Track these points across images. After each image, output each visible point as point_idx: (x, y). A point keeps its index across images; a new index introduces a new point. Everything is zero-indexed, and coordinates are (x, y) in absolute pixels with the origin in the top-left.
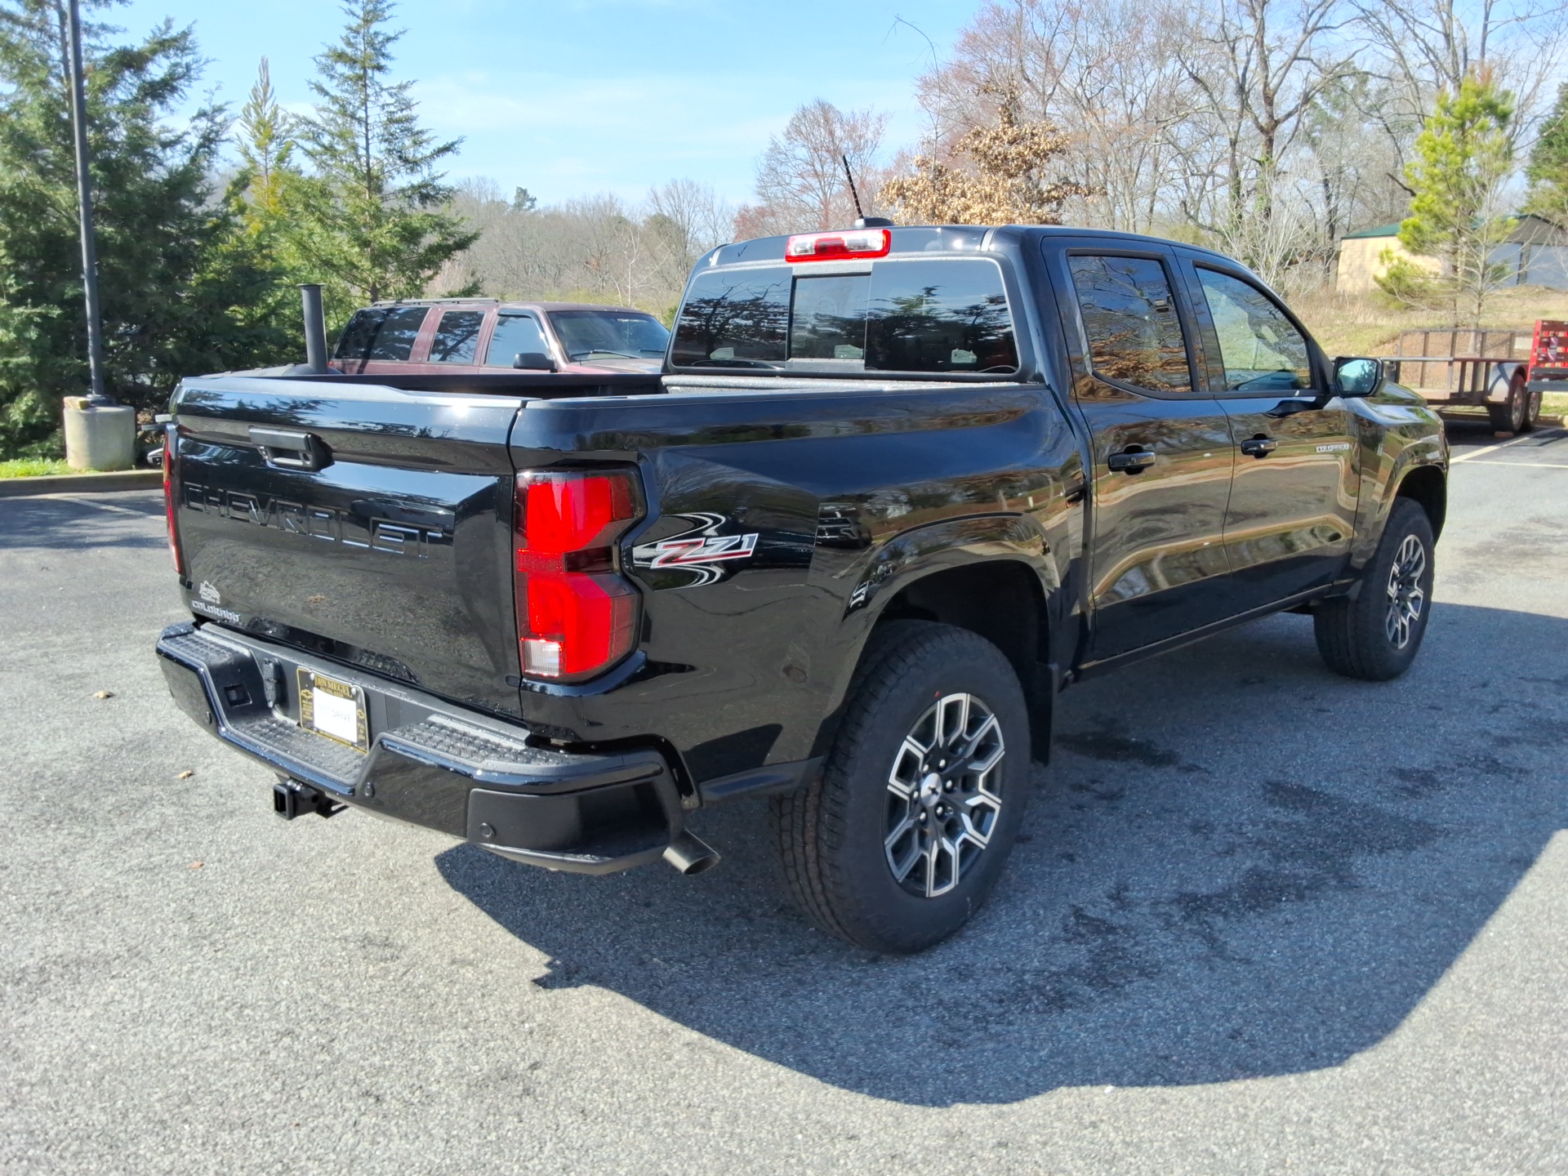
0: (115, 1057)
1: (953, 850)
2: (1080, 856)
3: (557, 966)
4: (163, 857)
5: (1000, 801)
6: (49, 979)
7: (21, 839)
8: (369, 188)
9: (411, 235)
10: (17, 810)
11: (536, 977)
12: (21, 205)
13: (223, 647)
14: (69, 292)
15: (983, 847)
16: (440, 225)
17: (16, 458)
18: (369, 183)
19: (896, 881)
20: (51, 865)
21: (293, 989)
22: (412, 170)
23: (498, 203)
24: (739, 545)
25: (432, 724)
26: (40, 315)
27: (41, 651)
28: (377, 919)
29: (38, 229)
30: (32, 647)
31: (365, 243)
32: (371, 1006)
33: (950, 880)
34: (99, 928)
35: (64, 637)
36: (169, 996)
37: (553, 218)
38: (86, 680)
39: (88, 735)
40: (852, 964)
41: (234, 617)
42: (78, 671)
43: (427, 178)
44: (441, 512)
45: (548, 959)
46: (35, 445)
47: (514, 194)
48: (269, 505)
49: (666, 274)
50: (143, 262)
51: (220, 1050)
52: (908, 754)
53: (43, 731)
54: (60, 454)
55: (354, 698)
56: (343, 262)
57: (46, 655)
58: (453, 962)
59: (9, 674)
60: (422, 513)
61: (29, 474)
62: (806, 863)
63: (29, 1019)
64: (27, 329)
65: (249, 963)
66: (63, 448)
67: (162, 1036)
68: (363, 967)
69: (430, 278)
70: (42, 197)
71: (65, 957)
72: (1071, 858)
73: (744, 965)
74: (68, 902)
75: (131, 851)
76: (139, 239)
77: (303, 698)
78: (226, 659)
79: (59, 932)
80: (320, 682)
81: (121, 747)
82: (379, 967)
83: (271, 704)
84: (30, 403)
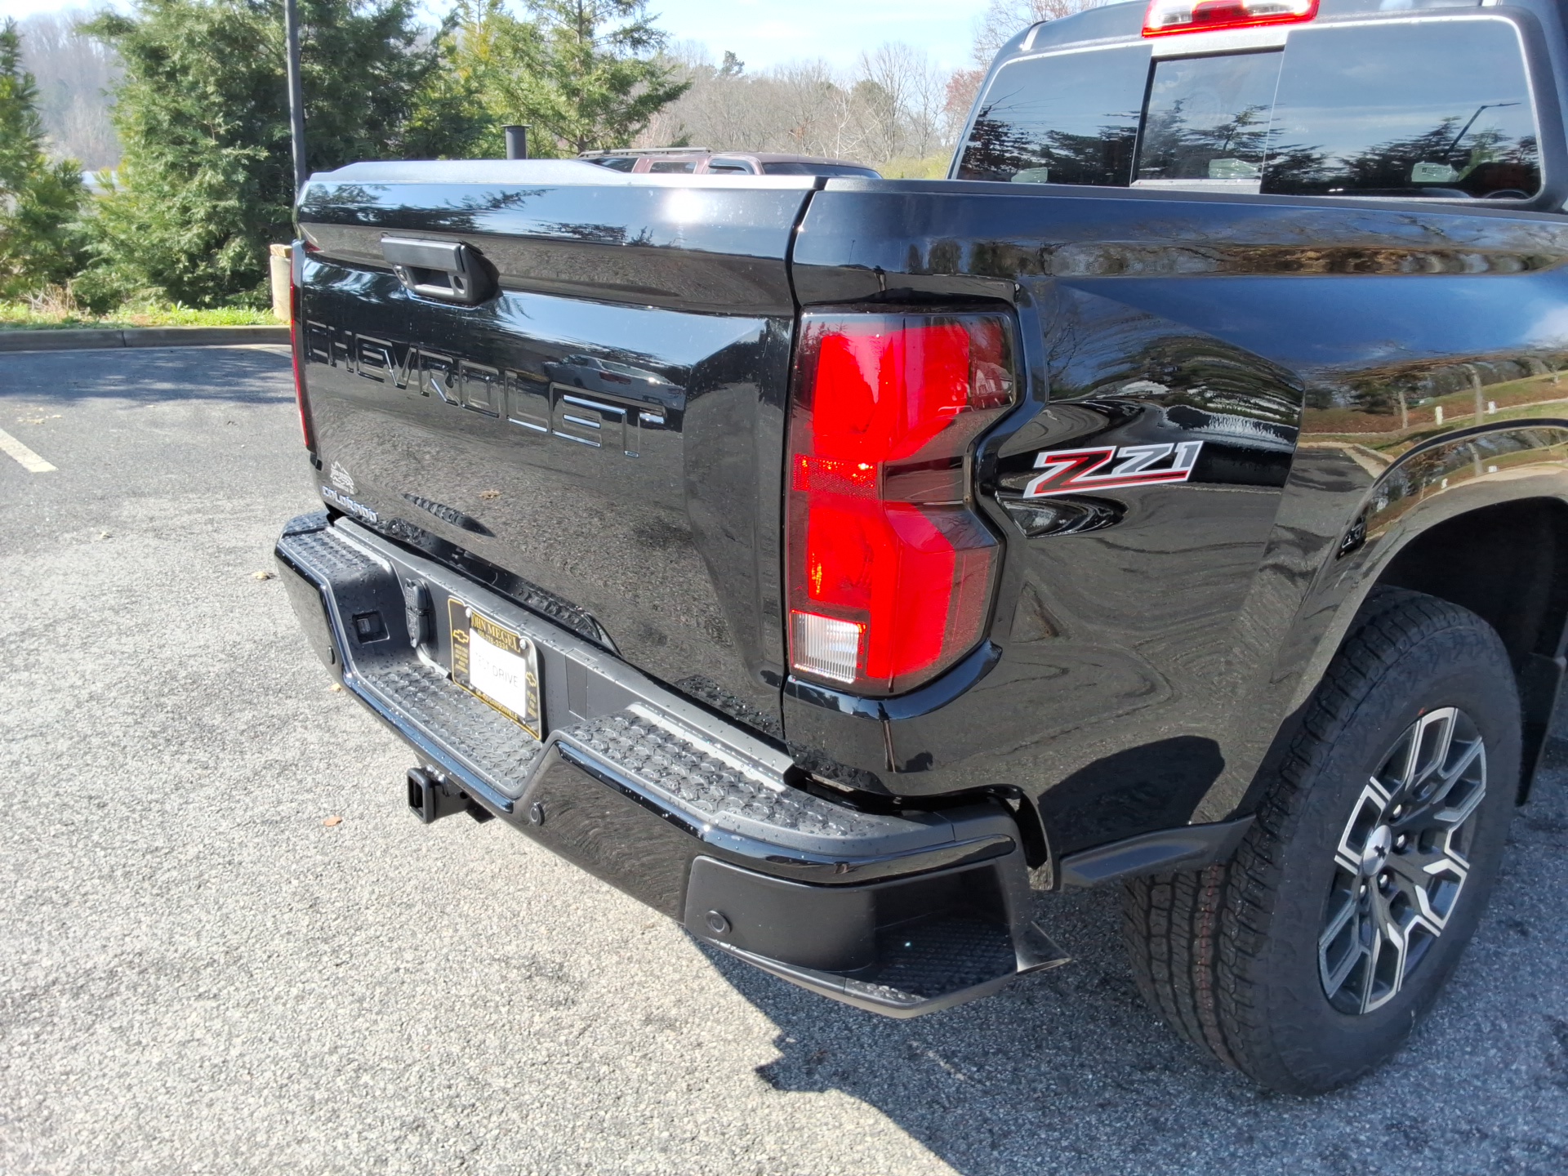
0: (177, 1144)
1: (1398, 940)
2: (1534, 926)
3: (789, 1046)
4: (294, 805)
5: (1467, 866)
6: (118, 993)
7: (132, 764)
8: (580, 32)
9: (620, 83)
10: (136, 723)
11: (763, 1062)
12: (231, 40)
13: (358, 555)
14: (278, 134)
15: (1437, 933)
16: (650, 72)
17: (223, 306)
18: (581, 25)
19: (1326, 995)
20: (158, 807)
21: (430, 1044)
22: (625, 11)
23: (706, 68)
24: (1167, 462)
25: (635, 720)
26: (248, 157)
27: (206, 517)
28: (550, 931)
29: (248, 66)
30: (199, 511)
31: (573, 92)
32: (534, 1090)
33: (1391, 985)
34: (196, 911)
35: (235, 502)
36: (266, 1038)
37: (761, 83)
38: (248, 556)
39: (237, 626)
40: (1231, 1097)
41: (371, 516)
42: (241, 544)
43: (640, 20)
44: (652, 380)
45: (776, 1032)
46: (243, 294)
47: (723, 58)
48: (408, 357)
49: (871, 144)
50: (350, 105)
51: (320, 1149)
52: (1369, 805)
53: (188, 617)
54: (266, 304)
55: (523, 653)
56: (550, 112)
57: (211, 521)
58: (648, 1021)
59: (166, 543)
60: (628, 380)
61: (234, 323)
62: (1191, 963)
63: (78, 1061)
64: (235, 172)
65: (378, 990)
66: (270, 298)
67: (246, 1112)
68: (526, 1015)
69: (637, 132)
70: (252, 30)
71: (145, 957)
72: (1521, 928)
73: (1065, 1080)
74: (166, 866)
75: (257, 793)
76: (347, 79)
77: (455, 640)
78: (357, 573)
79: (147, 913)
80: (477, 623)
81: (271, 644)
82: (547, 1016)
83: (414, 643)
84: (238, 249)
